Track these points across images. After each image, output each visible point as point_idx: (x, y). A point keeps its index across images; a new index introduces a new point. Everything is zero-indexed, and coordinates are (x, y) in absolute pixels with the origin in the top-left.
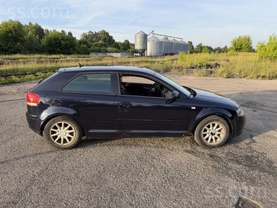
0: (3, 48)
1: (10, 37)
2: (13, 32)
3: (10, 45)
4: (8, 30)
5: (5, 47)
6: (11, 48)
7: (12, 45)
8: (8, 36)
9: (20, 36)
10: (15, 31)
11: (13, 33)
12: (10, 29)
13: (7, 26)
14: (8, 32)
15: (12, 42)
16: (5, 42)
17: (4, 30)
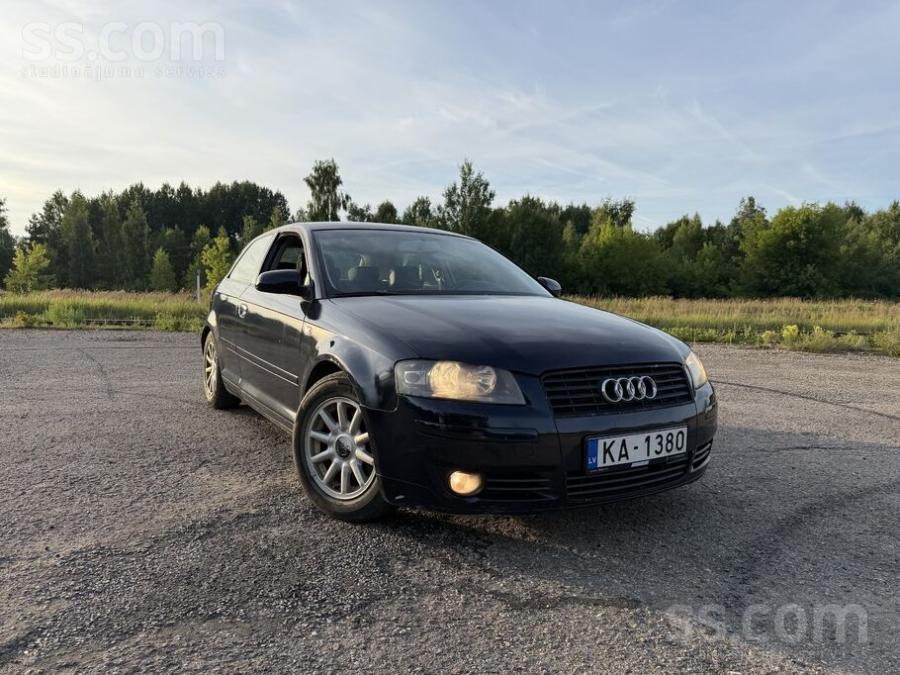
0: (766, 283)
1: (789, 250)
2: (802, 236)
3: (787, 274)
4: (787, 231)
5: (772, 281)
6: (786, 282)
7: (790, 275)
8: (785, 248)
9: (822, 245)
10: (809, 231)
11: (799, 240)
12: (793, 228)
13: (788, 220)
14: (786, 238)
15: (792, 266)
16: (774, 265)
17: (775, 234)
